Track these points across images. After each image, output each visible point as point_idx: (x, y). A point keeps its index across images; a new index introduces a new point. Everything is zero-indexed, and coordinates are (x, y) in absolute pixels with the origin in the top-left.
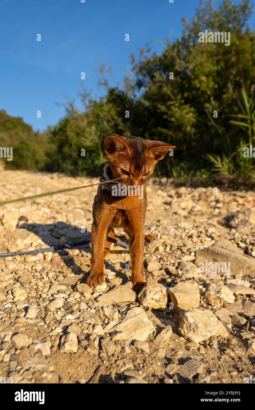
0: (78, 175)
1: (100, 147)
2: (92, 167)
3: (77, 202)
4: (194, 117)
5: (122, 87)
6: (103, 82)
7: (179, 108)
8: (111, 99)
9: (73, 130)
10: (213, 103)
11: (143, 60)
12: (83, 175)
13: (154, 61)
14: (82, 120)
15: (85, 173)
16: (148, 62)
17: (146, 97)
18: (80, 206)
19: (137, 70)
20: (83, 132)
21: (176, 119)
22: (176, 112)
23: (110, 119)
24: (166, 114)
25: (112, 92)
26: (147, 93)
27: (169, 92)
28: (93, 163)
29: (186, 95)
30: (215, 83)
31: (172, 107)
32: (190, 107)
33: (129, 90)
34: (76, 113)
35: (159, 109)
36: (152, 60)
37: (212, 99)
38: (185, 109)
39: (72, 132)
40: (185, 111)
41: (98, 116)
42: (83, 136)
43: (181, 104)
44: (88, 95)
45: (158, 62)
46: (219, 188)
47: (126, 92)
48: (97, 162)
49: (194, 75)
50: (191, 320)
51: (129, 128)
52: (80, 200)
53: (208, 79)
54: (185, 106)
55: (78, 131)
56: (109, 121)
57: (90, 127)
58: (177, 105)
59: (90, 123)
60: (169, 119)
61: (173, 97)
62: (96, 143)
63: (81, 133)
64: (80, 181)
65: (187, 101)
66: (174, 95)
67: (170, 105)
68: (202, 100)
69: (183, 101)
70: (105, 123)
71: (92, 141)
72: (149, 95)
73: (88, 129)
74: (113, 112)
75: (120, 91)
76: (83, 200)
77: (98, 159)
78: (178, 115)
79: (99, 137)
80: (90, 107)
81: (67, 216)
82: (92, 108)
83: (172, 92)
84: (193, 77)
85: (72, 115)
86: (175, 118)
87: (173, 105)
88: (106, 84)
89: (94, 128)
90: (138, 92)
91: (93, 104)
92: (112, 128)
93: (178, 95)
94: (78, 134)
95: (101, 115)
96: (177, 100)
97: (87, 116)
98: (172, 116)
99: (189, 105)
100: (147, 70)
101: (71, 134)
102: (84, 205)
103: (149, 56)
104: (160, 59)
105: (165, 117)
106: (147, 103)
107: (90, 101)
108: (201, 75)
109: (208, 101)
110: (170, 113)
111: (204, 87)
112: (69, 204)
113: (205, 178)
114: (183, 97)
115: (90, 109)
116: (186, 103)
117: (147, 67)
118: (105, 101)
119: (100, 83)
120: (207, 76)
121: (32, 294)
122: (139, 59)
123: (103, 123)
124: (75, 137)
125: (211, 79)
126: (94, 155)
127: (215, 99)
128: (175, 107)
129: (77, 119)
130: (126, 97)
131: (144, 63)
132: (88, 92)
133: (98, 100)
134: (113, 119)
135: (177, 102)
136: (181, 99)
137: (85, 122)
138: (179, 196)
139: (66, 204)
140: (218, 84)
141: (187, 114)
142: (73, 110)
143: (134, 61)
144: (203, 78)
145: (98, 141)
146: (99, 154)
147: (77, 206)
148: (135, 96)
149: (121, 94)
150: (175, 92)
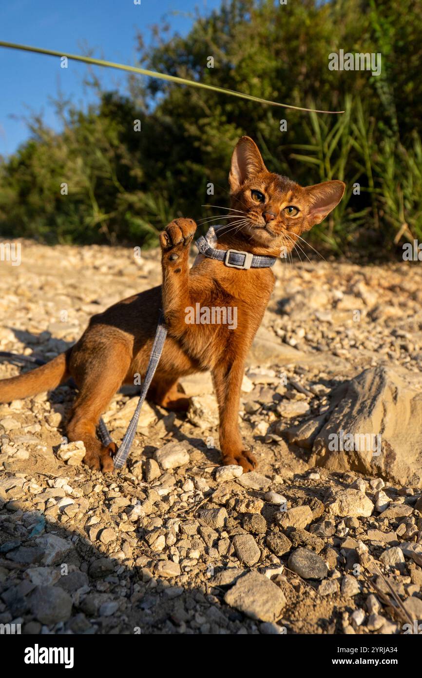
0: (58, 243)
1: (92, 194)
2: (81, 228)
3: (60, 286)
5: (124, 91)
6: (91, 80)
7: (218, 129)
8: (107, 111)
9: (44, 164)
10: (272, 121)
11: (158, 45)
12: (66, 242)
13: (177, 46)
14: (59, 147)
15: (69, 238)
16: (167, 49)
17: (166, 108)
18: (65, 292)
19: (148, 62)
20: (62, 167)
21: (215, 148)
22: (214, 136)
23: (107, 145)
24: (198, 139)
25: (108, 99)
26: (166, 102)
27: (201, 103)
28: (82, 221)
29: (229, 108)
30: (274, 88)
31: (208, 129)
32: (236, 128)
33: (136, 96)
34: (48, 133)
35: (186, 130)
36: (173, 45)
37: (270, 115)
38: (227, 131)
39: (43, 167)
40: (229, 135)
41: (86, 140)
42: (63, 175)
43: (222, 124)
44: (67, 103)
45: (182, 50)
47: (132, 99)
48: (88, 220)
49: (239, 75)
50: (197, 405)
51: (140, 162)
52: (63, 283)
53: (262, 82)
54: (227, 127)
55: (52, 166)
56: (104, 151)
57: (74, 161)
58: (215, 124)
59: (73, 153)
60: (204, 148)
61: (208, 111)
62: (85, 188)
63: (58, 170)
64: (62, 252)
65: (230, 118)
66: (210, 108)
67: (204, 125)
68: (255, 115)
69: (224, 119)
70: (99, 154)
71: (78, 184)
72: (170, 107)
73: (70, 164)
74: (113, 135)
75: (121, 98)
76: (69, 281)
77: (91, 215)
78: (216, 142)
79: (90, 178)
80: (72, 122)
81: (45, 306)
82: (77, 125)
83: (206, 102)
84: (238, 78)
85: (40, 137)
86: (212, 147)
87: (209, 124)
88: (96, 84)
89: (80, 161)
90: (153, 98)
91: (76, 118)
92: (110, 161)
93: (215, 108)
94: (53, 172)
95: (92, 139)
96: (213, 116)
97: (66, 139)
98: (207, 143)
100: (166, 62)
101: (41, 172)
102: (71, 290)
103: (168, 38)
104: (186, 45)
105: (196, 144)
106: (168, 119)
107: (72, 113)
108: (251, 75)
109: (264, 118)
110: (204, 137)
112: (46, 288)
114: (224, 112)
115: (71, 127)
116: (229, 122)
117: (165, 57)
118: (97, 112)
119: (87, 83)
120: (261, 77)
122: (152, 43)
123: (94, 153)
124: (49, 176)
125: (267, 82)
126: (82, 207)
128: (212, 128)
129: (48, 145)
130: (132, 108)
131: (158, 50)
132: (66, 98)
133: (85, 112)
134: (112, 145)
135: (214, 120)
136: (221, 115)
137: (65, 149)
139: (41, 288)
140: (279, 90)
141: (232, 139)
142: (41, 128)
143: (142, 45)
144: (255, 81)
145: (87, 183)
146: (91, 207)
147: (60, 291)
148: (147, 107)
149: (124, 102)
150: (211, 102)
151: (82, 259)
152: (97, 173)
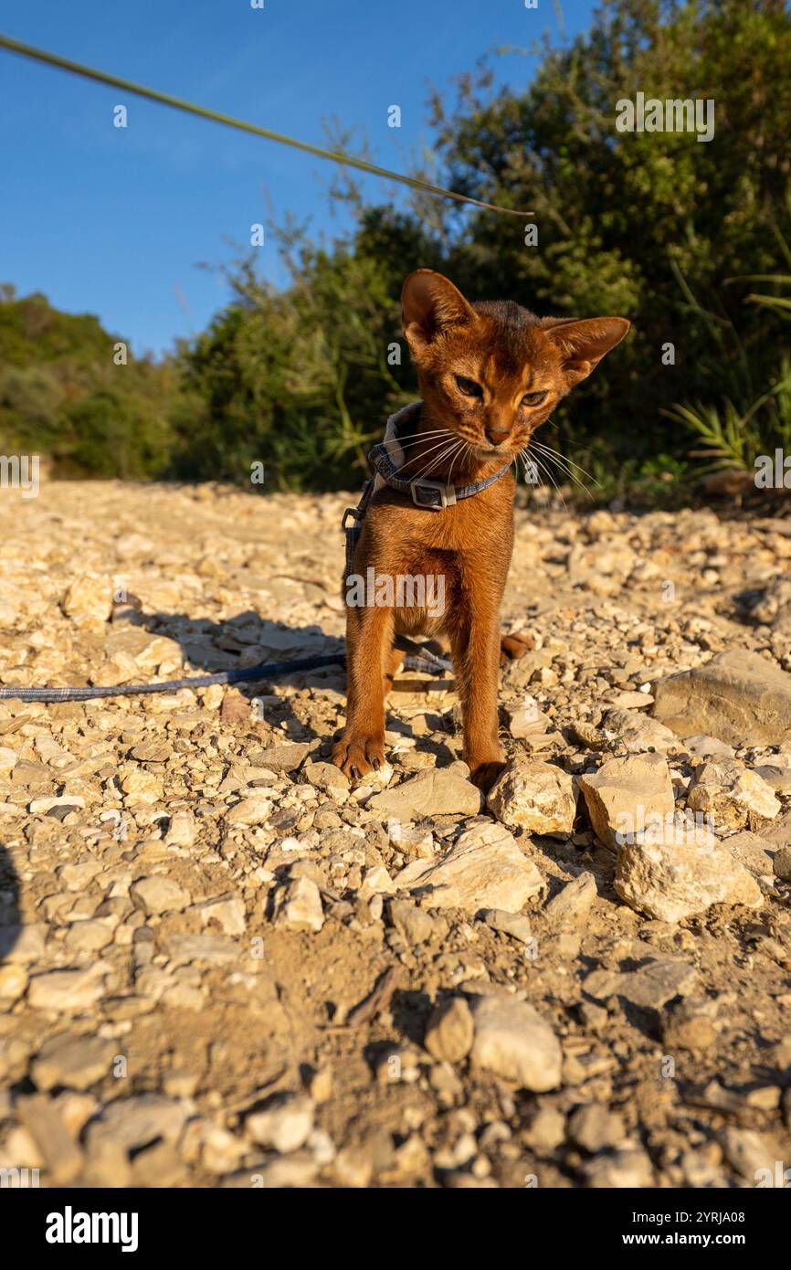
0: (278, 489)
1: (340, 396)
2: (318, 462)
3: (281, 560)
4: (633, 292)
5: (403, 203)
6: (344, 189)
7: (585, 263)
8: (371, 244)
9: (257, 347)
10: (694, 242)
11: (470, 113)
12: (291, 487)
13: (504, 114)
14: (283, 315)
15: (297, 479)
16: (487, 119)
17: (483, 233)
18: (290, 571)
19: (451, 145)
20: (287, 352)
21: (576, 298)
22: (577, 276)
23: (371, 307)
24: (546, 283)
25: (373, 220)
26: (482, 217)
27: (553, 214)
28: (320, 447)
29: (607, 219)
30: (700, 177)
31: (564, 261)
32: (622, 259)
33: (426, 212)
34: (264, 294)
35: (522, 268)
36: (497, 111)
37: (690, 230)
38: (605, 264)
39: (254, 353)
40: (606, 272)
41: (331, 300)
42: (287, 366)
43: (592, 251)
44: (298, 234)
45: (516, 118)
46: (715, 511)
47: (416, 219)
48: (331, 444)
49: (630, 155)
52: (287, 556)
53: (675, 166)
54: (603, 257)
55: (270, 350)
56: (365, 315)
57: (307, 336)
58: (579, 253)
59: (307, 323)
60: (555, 299)
61: (565, 230)
62: (330, 385)
63: (280, 358)
64: (282, 505)
65: (611, 240)
66: (569, 222)
67: (558, 256)
68: (659, 235)
69: (597, 241)
70: (356, 321)
71: (315, 377)
72: (491, 227)
73: (301, 343)
74: (379, 288)
75: (398, 218)
76: (296, 554)
77: (337, 436)
78: (582, 286)
79: (337, 366)
80: (305, 274)
81: (253, 596)
82: (315, 275)
83: (562, 212)
84: (628, 161)
85: (250, 301)
86: (573, 296)
87: (567, 253)
88: (353, 196)
89: (319, 338)
90: (455, 217)
91: (313, 264)
92: (376, 335)
93: (581, 222)
94: (271, 360)
95: (343, 295)
96: (578, 236)
97: (297, 299)
98: (562, 291)
99: (617, 253)
100: (482, 145)
101: (250, 362)
102: (302, 568)
103: (488, 98)
104: (523, 109)
105: (542, 293)
106: (483, 254)
107: (305, 255)
108: (655, 152)
109: (679, 237)
110: (557, 279)
111: (663, 192)
112: (256, 565)
113: (671, 484)
114: (597, 228)
115: (308, 281)
116: (606, 247)
117: (484, 134)
118: (351, 251)
119: (336, 195)
120: (672, 154)
121: (176, 792)
122: (458, 110)
123: (347, 320)
124: (263, 367)
125: (686, 163)
126: (322, 421)
127: (699, 230)
128: (574, 260)
129: (265, 313)
130: (419, 235)
131: (470, 123)
132: (298, 224)
133: (329, 250)
134: (379, 306)
135: (578, 245)
136: (591, 235)
137: (291, 323)
138: (591, 538)
139: (246, 565)
140: (709, 179)
141: (611, 280)
142: (251, 285)
143: (440, 115)
144: (663, 163)
145: (333, 378)
146: (340, 421)
147: (281, 572)
148: (446, 231)
149: (402, 225)
150: (573, 211)
151: (320, 516)
152: (350, 357)
